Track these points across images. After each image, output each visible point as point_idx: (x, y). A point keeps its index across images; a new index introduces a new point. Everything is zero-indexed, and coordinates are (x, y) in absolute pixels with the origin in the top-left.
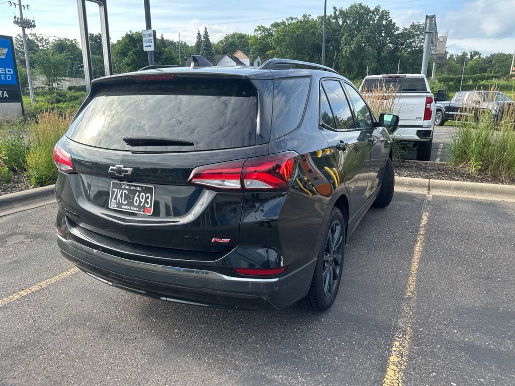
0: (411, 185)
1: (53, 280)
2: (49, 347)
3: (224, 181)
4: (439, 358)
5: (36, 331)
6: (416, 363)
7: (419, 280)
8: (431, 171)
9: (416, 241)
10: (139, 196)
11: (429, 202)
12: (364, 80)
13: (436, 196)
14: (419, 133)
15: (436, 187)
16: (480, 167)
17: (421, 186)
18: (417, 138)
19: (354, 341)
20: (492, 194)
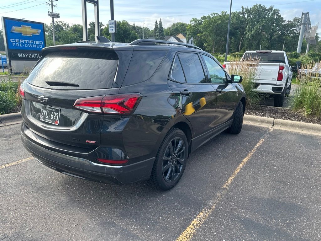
0: (262, 122)
1: (25, 160)
2: (7, 194)
3: (93, 108)
4: (223, 224)
5: (5, 185)
6: (207, 226)
7: (236, 179)
8: (278, 113)
9: (246, 156)
10: (53, 114)
11: (269, 133)
12: (245, 53)
13: (276, 129)
14: (273, 89)
15: (278, 124)
16: (310, 113)
17: (268, 122)
18: (272, 92)
19: (176, 210)
20: (314, 131)
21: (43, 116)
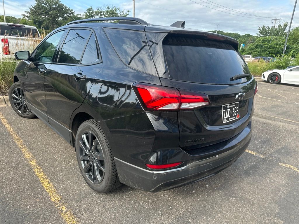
10: (234, 110)
21: (225, 118)
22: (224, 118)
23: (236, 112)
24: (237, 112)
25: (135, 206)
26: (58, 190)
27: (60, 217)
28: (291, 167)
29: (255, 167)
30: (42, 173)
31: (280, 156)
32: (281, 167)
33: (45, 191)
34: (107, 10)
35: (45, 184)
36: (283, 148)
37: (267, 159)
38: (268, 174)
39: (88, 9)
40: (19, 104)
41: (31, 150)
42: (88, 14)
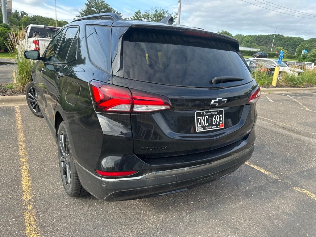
10: (215, 118)
21: (200, 126)
22: (198, 126)
23: (218, 120)
24: (220, 120)
25: (101, 214)
26: (33, 189)
27: (22, 216)
28: (308, 192)
29: (262, 188)
30: (27, 171)
31: (299, 179)
32: (294, 192)
33: (22, 189)
34: (155, 13)
35: (25, 181)
36: (308, 170)
37: (280, 181)
38: (274, 198)
39: (136, 12)
40: (34, 103)
41: (29, 147)
42: (136, 18)
